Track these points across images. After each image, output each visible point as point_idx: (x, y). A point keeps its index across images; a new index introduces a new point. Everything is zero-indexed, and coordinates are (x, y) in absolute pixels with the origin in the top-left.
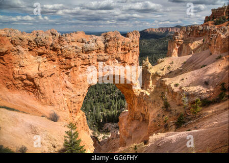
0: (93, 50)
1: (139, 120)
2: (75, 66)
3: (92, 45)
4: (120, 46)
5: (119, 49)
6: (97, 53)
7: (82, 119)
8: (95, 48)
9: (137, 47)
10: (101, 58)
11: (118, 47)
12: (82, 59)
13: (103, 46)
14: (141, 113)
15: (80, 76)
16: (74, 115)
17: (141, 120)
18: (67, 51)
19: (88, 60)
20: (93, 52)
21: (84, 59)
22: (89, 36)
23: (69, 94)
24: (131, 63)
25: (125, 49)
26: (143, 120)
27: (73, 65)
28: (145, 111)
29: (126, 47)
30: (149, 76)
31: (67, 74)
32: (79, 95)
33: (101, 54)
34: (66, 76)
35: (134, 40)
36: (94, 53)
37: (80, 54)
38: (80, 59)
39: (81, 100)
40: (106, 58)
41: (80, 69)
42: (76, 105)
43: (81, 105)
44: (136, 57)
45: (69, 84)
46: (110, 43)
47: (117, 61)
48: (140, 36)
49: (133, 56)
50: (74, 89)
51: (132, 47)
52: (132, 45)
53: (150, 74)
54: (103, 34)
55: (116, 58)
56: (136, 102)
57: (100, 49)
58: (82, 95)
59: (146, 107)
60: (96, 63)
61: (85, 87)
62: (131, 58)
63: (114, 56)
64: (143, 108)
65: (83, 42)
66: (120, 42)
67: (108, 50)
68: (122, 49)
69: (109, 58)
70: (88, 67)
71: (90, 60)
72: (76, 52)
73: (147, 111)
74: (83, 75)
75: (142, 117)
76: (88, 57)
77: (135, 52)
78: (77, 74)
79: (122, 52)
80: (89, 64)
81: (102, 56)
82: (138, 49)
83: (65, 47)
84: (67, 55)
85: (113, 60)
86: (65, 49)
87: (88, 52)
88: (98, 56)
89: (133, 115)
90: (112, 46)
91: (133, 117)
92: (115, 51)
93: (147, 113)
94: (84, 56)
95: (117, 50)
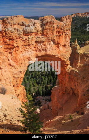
0: (32, 33)
1: (69, 94)
2: (18, 47)
3: (32, 28)
4: (55, 29)
5: (55, 32)
6: (36, 35)
7: (22, 92)
8: (34, 31)
9: (69, 30)
10: (39, 40)
11: (53, 30)
12: (23, 41)
13: (40, 29)
14: (72, 88)
15: (21, 55)
16: (16, 89)
17: (71, 93)
18: (11, 33)
19: (28, 41)
20: (32, 34)
21: (24, 41)
22: (28, 19)
23: (12, 71)
24: (64, 44)
25: (59, 32)
26: (73, 94)
27: (15, 45)
28: (75, 86)
29: (60, 30)
30: (78, 56)
31: (10, 53)
32: (21, 72)
33: (39, 36)
34: (9, 55)
35: (67, 24)
37: (21, 36)
38: (21, 41)
39: (22, 76)
40: (44, 39)
41: (21, 49)
42: (18, 80)
43: (22, 80)
44: (68, 39)
45: (12, 62)
46: (47, 27)
47: (52, 43)
48: (72, 20)
49: (66, 38)
50: (16, 67)
51: (65, 30)
52: (65, 28)
53: (79, 54)
54: (40, 18)
55: (52, 40)
56: (67, 78)
57: (38, 32)
58: (23, 72)
59: (76, 83)
60: (34, 44)
61: (25, 64)
63: (50, 38)
64: (73, 84)
65: (23, 25)
66: (55, 25)
67: (45, 33)
68: (57, 32)
69: (46, 40)
70: (28, 48)
71: (29, 41)
72: (18, 34)
73: (76, 86)
74: (23, 54)
75: (72, 91)
76: (28, 39)
77: (68, 34)
78: (19, 53)
79: (57, 35)
80: (29, 45)
81: (40, 38)
82: (70, 32)
83: (9, 29)
84: (10, 37)
85: (49, 41)
86: (9, 31)
87: (28, 34)
88: (37, 38)
89: (64, 89)
90: (48, 29)
91: (64, 91)
92: (50, 34)
93: (77, 88)
94: (25, 38)
95: (53, 33)
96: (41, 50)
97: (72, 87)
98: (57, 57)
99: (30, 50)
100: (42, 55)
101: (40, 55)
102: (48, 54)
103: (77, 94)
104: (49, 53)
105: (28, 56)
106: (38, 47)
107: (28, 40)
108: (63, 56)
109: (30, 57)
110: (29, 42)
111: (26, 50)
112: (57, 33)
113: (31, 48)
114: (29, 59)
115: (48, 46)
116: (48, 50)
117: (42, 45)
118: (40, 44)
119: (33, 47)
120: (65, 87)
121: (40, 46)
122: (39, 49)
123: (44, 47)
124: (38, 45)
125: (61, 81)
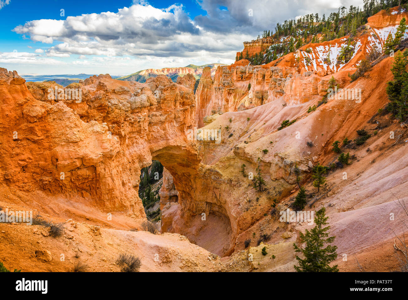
0: (145, 107)
3: (143, 99)
4: (179, 98)
5: (178, 104)
6: (149, 111)
8: (146, 104)
10: (155, 119)
11: (175, 101)
13: (155, 100)
14: (207, 203)
17: (207, 214)
19: (138, 124)
20: (144, 110)
21: (132, 123)
24: (189, 125)
25: (183, 104)
26: (210, 213)
27: (123, 133)
28: (216, 197)
29: (185, 100)
33: (154, 113)
36: (145, 113)
38: (128, 124)
40: (162, 118)
41: (127, 140)
47: (175, 123)
55: (175, 119)
56: (198, 186)
57: (151, 105)
59: (217, 191)
60: (147, 128)
61: (136, 170)
62: (189, 117)
63: (173, 116)
64: (209, 195)
68: (180, 103)
69: (166, 119)
70: (137, 137)
71: (141, 123)
73: (218, 197)
74: (130, 151)
75: (207, 208)
76: (139, 120)
77: (194, 107)
79: (181, 109)
80: (139, 132)
81: (156, 116)
83: (113, 102)
84: (116, 117)
85: (171, 121)
86: (113, 107)
87: (137, 111)
88: (151, 116)
89: (193, 207)
90: (169, 99)
91: (194, 211)
92: (173, 107)
93: (219, 201)
94: (133, 118)
95: (175, 105)
96: (157, 139)
97: (208, 201)
98: (185, 148)
99: (141, 141)
100: (161, 148)
101: (157, 149)
103: (218, 212)
104: (172, 143)
105: (139, 152)
106: (153, 133)
107: (139, 122)
108: (193, 146)
109: (143, 154)
110: (140, 126)
111: (135, 140)
112: (181, 106)
113: (141, 136)
114: (141, 159)
115: (170, 129)
116: (170, 138)
117: (159, 128)
118: (156, 127)
119: (145, 135)
120: (194, 204)
121: (156, 130)
122: (155, 136)
123: (163, 132)
124: (153, 130)
125: (182, 193)
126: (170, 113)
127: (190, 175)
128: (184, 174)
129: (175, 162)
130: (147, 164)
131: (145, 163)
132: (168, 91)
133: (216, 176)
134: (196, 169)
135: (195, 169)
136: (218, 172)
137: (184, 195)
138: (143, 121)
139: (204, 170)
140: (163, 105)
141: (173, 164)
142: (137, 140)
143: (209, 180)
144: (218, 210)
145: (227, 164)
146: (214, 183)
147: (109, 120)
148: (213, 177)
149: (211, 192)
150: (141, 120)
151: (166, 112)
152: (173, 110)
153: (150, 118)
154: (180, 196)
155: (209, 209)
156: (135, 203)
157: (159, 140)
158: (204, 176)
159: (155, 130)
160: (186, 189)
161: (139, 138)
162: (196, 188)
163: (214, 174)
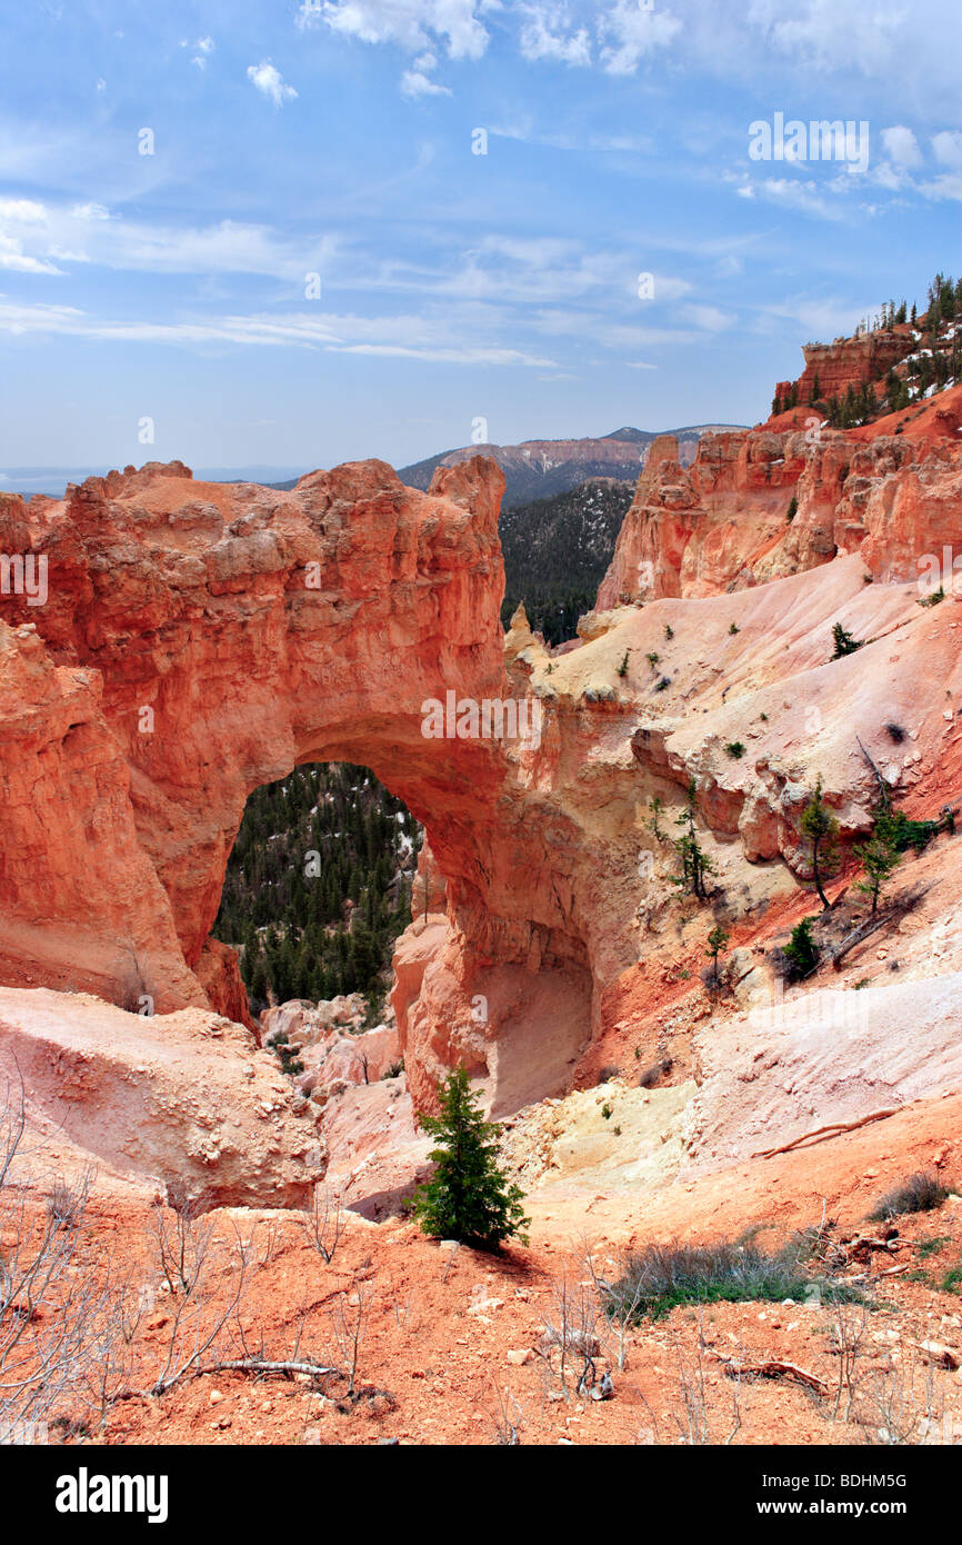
0: (270, 575)
1: (518, 964)
3: (261, 546)
4: (412, 545)
5: (409, 566)
6: (288, 587)
8: (276, 562)
9: (494, 549)
10: (311, 618)
11: (398, 555)
12: (207, 630)
13: (316, 549)
14: (534, 926)
15: (198, 728)
17: (534, 962)
18: (133, 585)
19: (239, 634)
20: (267, 583)
21: (217, 630)
22: (229, 490)
23: (151, 844)
24: (467, 641)
25: (436, 566)
26: (544, 963)
27: (163, 664)
28: (559, 907)
29: (440, 551)
32: (207, 847)
33: (309, 596)
35: (481, 511)
36: (272, 594)
37: (194, 597)
38: (197, 633)
39: (214, 877)
40: (341, 615)
41: (194, 688)
42: (194, 907)
43: (215, 902)
44: (490, 604)
46: (361, 530)
47: (395, 630)
49: (476, 595)
51: (475, 549)
56: (500, 862)
57: (300, 565)
58: (222, 843)
59: (564, 885)
60: (282, 647)
61: (227, 792)
62: (465, 614)
63: (384, 607)
64: (542, 895)
65: (200, 523)
66: (409, 521)
67: (347, 571)
68: (421, 562)
69: (358, 616)
70: (239, 677)
71: (250, 631)
72: (175, 588)
73: (567, 908)
74: (212, 725)
75: (535, 943)
76: (242, 619)
77: (487, 577)
78: (184, 719)
79: (425, 581)
80: (247, 662)
81: (318, 606)
82: (499, 562)
83: (117, 555)
84: (130, 608)
85: (380, 626)
86: (117, 573)
87: (241, 587)
88: (295, 607)
89: (486, 936)
90: (371, 546)
91: (488, 948)
92: (386, 575)
93: (572, 921)
94: (219, 612)
95: (396, 568)
96: (324, 688)
97: (536, 919)
99: (254, 691)
100: (336, 719)
101: (324, 722)
102: (374, 707)
103: (572, 959)
104: (380, 703)
105: (246, 731)
106: (307, 667)
107: (244, 625)
109: (262, 738)
110: (249, 640)
111: (232, 689)
112: (426, 571)
113: (258, 676)
114: (251, 753)
115: (373, 653)
116: (374, 686)
117: (329, 649)
118: (316, 644)
119: (270, 673)
120: (488, 924)
121: (320, 658)
122: (315, 678)
123: (345, 664)
124: (307, 654)
125: (459, 886)
126: (372, 596)
127: (471, 824)
128: (452, 817)
129: (414, 771)
130: (273, 772)
131: (264, 768)
132: (368, 518)
133: (562, 832)
134: (487, 802)
135: (483, 800)
136: (567, 818)
137: (464, 890)
138: (263, 625)
139: (519, 808)
140: (348, 567)
141: (408, 780)
142: (238, 688)
143: (536, 845)
144: (571, 954)
145: (603, 791)
146: (554, 857)
147: (105, 615)
148: (549, 834)
149: (543, 889)
150: (249, 618)
151: (358, 594)
152: (385, 587)
153: (293, 614)
154: (451, 894)
155: (544, 947)
156: (138, 901)
157: (332, 692)
158: (518, 829)
159: (314, 657)
160: (467, 872)
161: (249, 681)
162: (494, 870)
163: (554, 825)
